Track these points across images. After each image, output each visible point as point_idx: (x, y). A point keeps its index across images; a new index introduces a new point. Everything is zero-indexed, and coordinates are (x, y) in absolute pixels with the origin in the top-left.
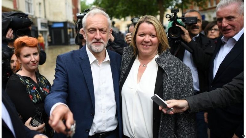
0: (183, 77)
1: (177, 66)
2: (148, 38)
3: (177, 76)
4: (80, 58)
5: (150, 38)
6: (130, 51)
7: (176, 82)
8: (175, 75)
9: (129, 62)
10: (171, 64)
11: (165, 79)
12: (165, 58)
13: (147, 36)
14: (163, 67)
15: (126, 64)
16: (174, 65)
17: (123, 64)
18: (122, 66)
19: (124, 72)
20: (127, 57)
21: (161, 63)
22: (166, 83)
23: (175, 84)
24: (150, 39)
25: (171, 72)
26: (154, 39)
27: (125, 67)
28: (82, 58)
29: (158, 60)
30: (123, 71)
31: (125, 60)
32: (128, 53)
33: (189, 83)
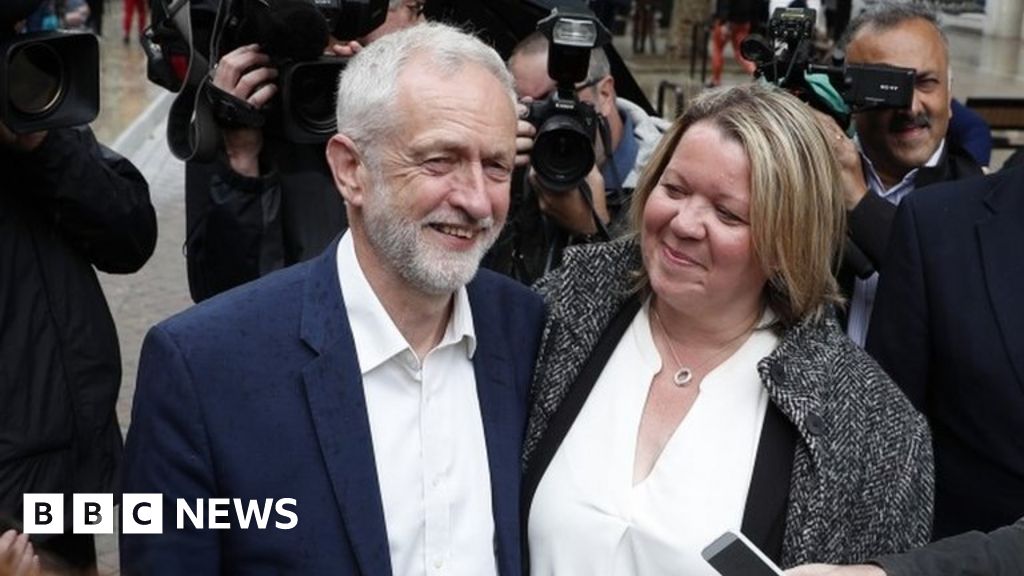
0: (888, 478)
1: (869, 410)
2: (698, 214)
3: (863, 468)
4: (305, 345)
5: (711, 218)
6: (605, 272)
7: (853, 504)
8: (852, 461)
9: (589, 340)
10: (836, 398)
11: (804, 489)
12: (809, 357)
13: (698, 201)
14: (798, 417)
15: (565, 351)
16: (853, 402)
17: (550, 350)
18: (545, 361)
19: (552, 400)
20: (579, 315)
21: (786, 387)
22: (804, 509)
23: (848, 515)
24: (705, 227)
25: (834, 446)
26: (729, 236)
27: (560, 373)
28: (315, 346)
29: (773, 372)
30: (546, 393)
31: (568, 327)
32: (591, 288)
33: (913, 508)
